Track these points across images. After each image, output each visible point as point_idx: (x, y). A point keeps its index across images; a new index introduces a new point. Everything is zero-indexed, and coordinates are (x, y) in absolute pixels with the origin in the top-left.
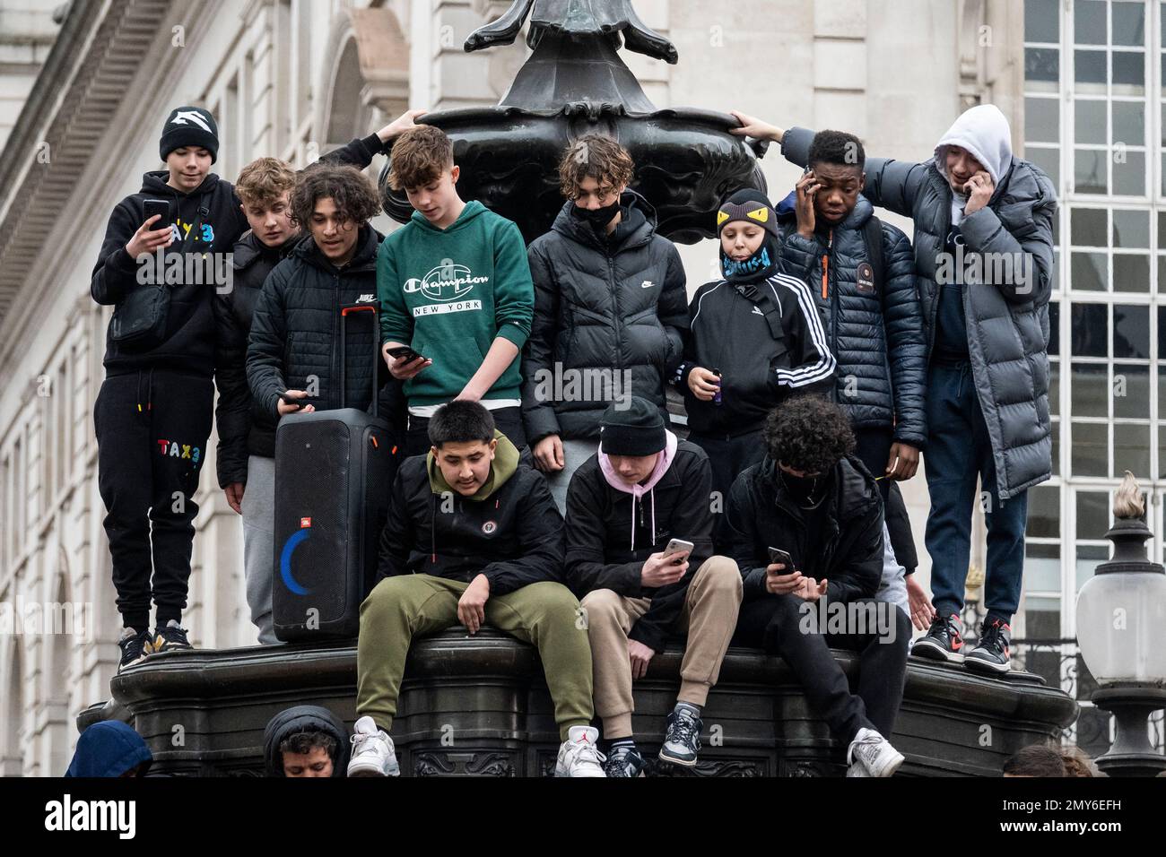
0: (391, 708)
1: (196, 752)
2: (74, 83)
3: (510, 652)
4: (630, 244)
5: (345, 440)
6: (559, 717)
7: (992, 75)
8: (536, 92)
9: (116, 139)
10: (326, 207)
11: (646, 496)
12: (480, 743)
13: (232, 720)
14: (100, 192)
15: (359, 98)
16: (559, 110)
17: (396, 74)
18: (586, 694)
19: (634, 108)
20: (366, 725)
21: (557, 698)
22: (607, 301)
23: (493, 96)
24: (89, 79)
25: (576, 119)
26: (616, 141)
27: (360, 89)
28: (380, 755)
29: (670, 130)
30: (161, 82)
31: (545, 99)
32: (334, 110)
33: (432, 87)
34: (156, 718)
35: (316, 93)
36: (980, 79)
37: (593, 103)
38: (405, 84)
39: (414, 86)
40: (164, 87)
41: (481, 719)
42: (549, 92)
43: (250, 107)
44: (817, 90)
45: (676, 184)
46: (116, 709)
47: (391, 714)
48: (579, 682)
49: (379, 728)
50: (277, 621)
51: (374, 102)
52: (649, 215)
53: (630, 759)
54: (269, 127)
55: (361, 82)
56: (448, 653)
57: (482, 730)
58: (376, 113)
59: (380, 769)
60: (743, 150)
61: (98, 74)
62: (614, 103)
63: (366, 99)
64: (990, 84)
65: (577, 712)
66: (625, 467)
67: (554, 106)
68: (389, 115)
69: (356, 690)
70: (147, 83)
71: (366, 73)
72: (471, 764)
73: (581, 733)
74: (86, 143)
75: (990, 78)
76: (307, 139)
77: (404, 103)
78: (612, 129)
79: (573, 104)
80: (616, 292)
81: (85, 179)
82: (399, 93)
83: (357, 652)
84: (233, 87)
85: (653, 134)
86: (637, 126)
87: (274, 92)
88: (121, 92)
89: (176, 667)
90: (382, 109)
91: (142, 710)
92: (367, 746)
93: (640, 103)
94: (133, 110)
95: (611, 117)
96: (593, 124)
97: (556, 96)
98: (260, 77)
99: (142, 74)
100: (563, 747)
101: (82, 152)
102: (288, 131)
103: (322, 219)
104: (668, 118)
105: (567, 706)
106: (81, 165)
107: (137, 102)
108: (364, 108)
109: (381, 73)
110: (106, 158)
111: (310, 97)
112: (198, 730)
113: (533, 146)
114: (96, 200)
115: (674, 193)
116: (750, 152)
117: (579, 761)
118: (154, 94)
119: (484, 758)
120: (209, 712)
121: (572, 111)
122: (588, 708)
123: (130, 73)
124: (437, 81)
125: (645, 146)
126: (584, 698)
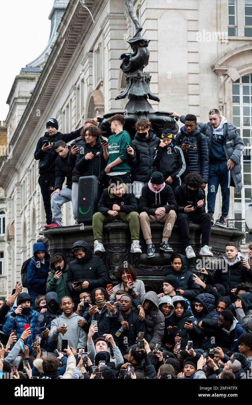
0: (101, 237)
1: (62, 248)
2: (35, 106)
3: (127, 226)
4: (152, 140)
5: (93, 182)
6: (132, 238)
7: (226, 102)
8: (130, 108)
9: (44, 118)
10: (87, 132)
11: (158, 194)
12: (121, 245)
13: (68, 241)
14: (40, 129)
15: (94, 109)
16: (135, 112)
17: (101, 103)
18: (138, 234)
19: (151, 111)
20: (96, 242)
21: (132, 234)
22: (148, 152)
23: (122, 108)
24: (37, 105)
25: (139, 114)
26: (147, 119)
27: (94, 107)
28: (100, 247)
29: (158, 116)
30: (53, 106)
31: (132, 110)
32: (89, 111)
33: (109, 106)
34: (53, 241)
35: (85, 108)
36: (223, 102)
37: (142, 110)
38: (103, 106)
39: (105, 106)
40: (53, 107)
41: (121, 240)
42: (133, 109)
43: (71, 111)
44: (189, 105)
45: (160, 127)
46: (45, 239)
47: (102, 239)
48: (137, 231)
49: (99, 242)
50: (78, 219)
51: (97, 109)
52: (154, 133)
53: (153, 247)
54: (75, 115)
55: (94, 105)
56: (114, 226)
57: (121, 242)
58: (98, 112)
59: (101, 250)
60: (173, 120)
61: (40, 105)
62: (147, 110)
63: (95, 109)
64: (225, 104)
65: (135, 238)
66: (155, 186)
67: (134, 111)
68: (100, 112)
69: (93, 234)
70: (50, 106)
71: (95, 103)
72: (119, 249)
73: (136, 242)
74: (38, 119)
75: (225, 103)
76: (83, 117)
77: (103, 110)
78: (146, 116)
79: (138, 111)
80: (149, 150)
81: (37, 127)
82: (102, 108)
83: (92, 226)
84: (68, 107)
85: (155, 117)
86: (151, 115)
87: (76, 108)
88: (44, 108)
89: (57, 230)
90: (99, 111)
91: (50, 239)
92: (98, 246)
93: (152, 110)
94: (47, 112)
95: (146, 113)
96: (142, 115)
97: (134, 109)
98: (73, 105)
99: (48, 105)
100: (132, 245)
101: (37, 121)
102: (79, 116)
103: (86, 135)
104: (158, 113)
105: (133, 236)
106: (36, 123)
107: (48, 110)
108: (95, 111)
109: (98, 103)
110: (42, 122)
111: (84, 109)
112: (62, 243)
113: (130, 120)
114: (40, 131)
115: (159, 129)
116: (175, 120)
117: (135, 247)
118: (51, 108)
119: (121, 248)
120: (64, 239)
121: (138, 112)
122: (138, 237)
123: (46, 104)
124: (110, 105)
125: (153, 119)
126: (137, 235)
